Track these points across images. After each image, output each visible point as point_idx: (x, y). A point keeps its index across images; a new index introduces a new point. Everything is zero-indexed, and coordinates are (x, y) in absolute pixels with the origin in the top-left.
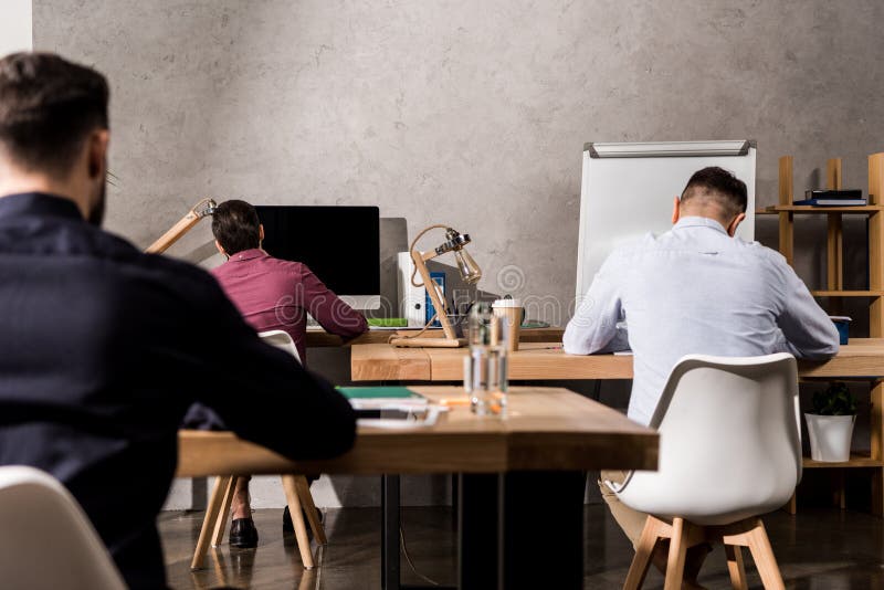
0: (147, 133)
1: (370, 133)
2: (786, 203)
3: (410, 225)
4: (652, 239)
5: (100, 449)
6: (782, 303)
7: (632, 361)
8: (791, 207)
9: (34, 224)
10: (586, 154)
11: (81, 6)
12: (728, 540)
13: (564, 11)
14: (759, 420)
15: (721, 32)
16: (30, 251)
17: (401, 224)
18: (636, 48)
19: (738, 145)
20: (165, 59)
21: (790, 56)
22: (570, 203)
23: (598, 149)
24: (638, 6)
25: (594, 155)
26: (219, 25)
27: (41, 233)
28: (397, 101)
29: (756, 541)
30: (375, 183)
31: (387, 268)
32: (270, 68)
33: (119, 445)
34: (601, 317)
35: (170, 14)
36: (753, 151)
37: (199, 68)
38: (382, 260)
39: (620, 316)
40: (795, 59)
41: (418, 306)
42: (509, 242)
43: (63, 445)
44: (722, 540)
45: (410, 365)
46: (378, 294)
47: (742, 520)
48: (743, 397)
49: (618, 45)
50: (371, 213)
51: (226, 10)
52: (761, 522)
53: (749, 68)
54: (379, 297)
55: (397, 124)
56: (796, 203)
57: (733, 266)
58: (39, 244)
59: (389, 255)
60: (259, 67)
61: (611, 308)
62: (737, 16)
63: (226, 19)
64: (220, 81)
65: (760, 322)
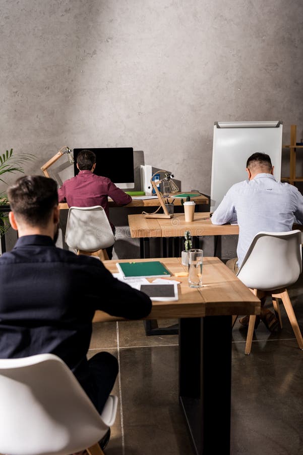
0: (40, 119)
1: (128, 117)
2: (293, 145)
3: (145, 154)
4: (247, 183)
5: (67, 334)
6: (296, 207)
7: (239, 228)
8: (295, 146)
9: (38, 249)
10: (215, 126)
11: (11, 67)
12: (274, 296)
13: (206, 65)
14: (287, 254)
15: (268, 72)
16: (37, 261)
17: (141, 153)
18: (235, 80)
19: (276, 123)
20: (46, 88)
21: (296, 82)
22: (208, 144)
23: (220, 125)
24: (235, 62)
25: (218, 127)
26: (67, 74)
27: (40, 253)
28: (139, 103)
29: (284, 296)
30: (131, 137)
31: (136, 170)
32: (87, 91)
33: (74, 332)
34: (227, 212)
35: (46, 69)
36: (281, 126)
37: (59, 92)
38: (134, 168)
39: (234, 211)
40: (298, 83)
41: (149, 188)
42: (184, 160)
43: (54, 334)
44: (271, 296)
45: (154, 232)
46: (133, 182)
47: (279, 289)
48: (281, 247)
49: (227, 79)
50: (130, 150)
51: (69, 67)
52: (286, 290)
53: (280, 87)
54: (134, 183)
55: (139, 113)
56: (298, 144)
57: (278, 194)
58: (40, 258)
59: (137, 166)
60: (84, 91)
61: (231, 209)
62: (275, 66)
63: (69, 71)
64: (68, 96)
65: (288, 216)
